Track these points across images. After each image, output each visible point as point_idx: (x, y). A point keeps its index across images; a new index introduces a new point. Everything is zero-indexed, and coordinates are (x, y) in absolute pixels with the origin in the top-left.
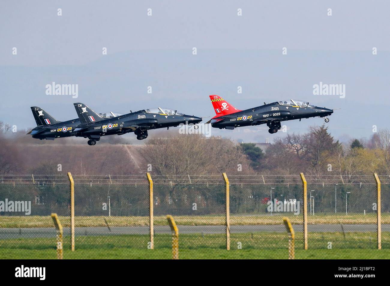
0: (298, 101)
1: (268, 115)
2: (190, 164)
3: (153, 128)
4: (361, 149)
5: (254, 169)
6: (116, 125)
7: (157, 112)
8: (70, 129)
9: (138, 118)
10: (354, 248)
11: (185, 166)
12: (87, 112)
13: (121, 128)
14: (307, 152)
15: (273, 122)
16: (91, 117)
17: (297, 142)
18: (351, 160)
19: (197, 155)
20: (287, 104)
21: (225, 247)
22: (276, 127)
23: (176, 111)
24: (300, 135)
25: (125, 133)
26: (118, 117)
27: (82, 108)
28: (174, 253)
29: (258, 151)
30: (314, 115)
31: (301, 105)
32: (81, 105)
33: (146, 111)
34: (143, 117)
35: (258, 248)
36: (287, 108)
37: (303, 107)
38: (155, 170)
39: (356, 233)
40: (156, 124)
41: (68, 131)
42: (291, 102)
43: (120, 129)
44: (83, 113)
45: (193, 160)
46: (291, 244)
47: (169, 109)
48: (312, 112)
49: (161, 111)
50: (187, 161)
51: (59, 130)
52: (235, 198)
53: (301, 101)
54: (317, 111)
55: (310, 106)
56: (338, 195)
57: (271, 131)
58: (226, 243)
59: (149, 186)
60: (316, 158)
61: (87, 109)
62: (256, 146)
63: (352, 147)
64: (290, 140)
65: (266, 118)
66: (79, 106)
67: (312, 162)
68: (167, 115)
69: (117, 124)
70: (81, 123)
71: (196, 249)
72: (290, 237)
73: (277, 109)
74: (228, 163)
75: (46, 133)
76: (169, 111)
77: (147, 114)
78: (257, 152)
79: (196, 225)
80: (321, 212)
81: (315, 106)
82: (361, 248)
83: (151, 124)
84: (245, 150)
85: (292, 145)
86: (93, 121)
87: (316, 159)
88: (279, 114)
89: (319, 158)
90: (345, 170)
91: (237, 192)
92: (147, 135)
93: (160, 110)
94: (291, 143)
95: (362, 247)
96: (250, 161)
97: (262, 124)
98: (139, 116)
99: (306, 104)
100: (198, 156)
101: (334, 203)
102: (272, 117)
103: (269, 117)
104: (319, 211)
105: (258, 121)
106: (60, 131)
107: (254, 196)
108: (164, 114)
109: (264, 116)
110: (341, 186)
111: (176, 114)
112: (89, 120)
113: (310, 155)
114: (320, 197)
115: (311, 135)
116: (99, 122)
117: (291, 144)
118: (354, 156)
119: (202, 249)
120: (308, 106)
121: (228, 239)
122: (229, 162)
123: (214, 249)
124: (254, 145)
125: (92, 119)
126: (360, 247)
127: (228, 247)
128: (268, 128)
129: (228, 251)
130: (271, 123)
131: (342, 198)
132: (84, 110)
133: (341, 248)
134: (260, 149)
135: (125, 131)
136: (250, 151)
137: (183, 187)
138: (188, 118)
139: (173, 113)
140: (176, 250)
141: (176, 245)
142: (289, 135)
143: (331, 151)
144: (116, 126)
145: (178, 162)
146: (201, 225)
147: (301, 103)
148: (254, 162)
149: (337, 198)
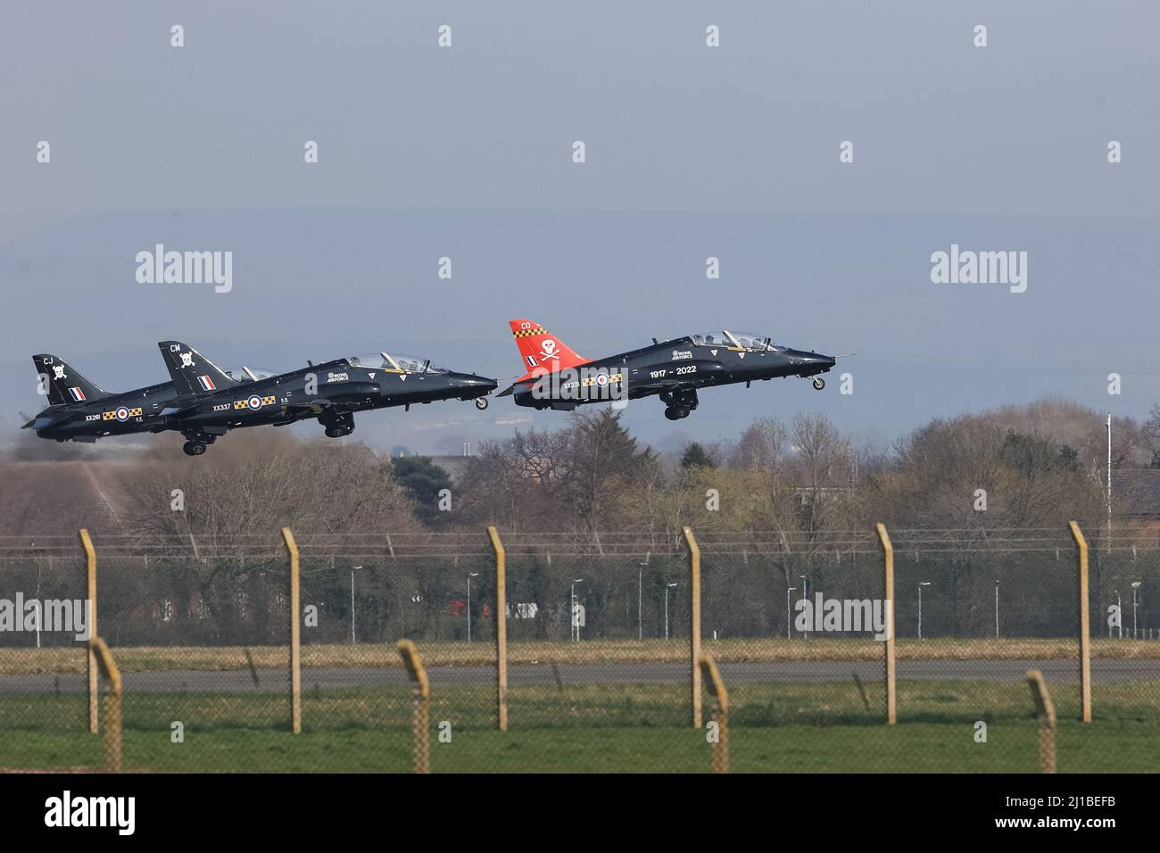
0: (744, 333)
1: (662, 373)
2: (255, 511)
3: (369, 407)
4: (707, 469)
5: (427, 524)
6: (271, 400)
7: (377, 364)
8: (137, 414)
9: (329, 381)
10: (630, 725)
11: (242, 518)
12: (194, 364)
13: (285, 408)
14: (566, 479)
15: (677, 391)
16: (203, 378)
17: (541, 452)
18: (681, 498)
19: (273, 486)
20: (715, 341)
21: (289, 726)
22: (686, 402)
23: (429, 362)
24: (549, 433)
25: (293, 420)
26: (276, 378)
27: (181, 355)
28: (111, 737)
29: (439, 478)
30: (784, 371)
31: (751, 345)
32: (178, 348)
33: (350, 362)
34: (342, 377)
35: (380, 728)
36: (714, 352)
37: (755, 351)
38: (161, 528)
39: (640, 686)
40: (374, 396)
41: (132, 419)
42: (725, 338)
43: (281, 410)
44: (183, 367)
45: (263, 501)
46: (420, 712)
47: (410, 357)
48: (778, 363)
49: (389, 362)
50: (247, 503)
51: (108, 416)
52: (373, 602)
53: (751, 335)
54: (792, 360)
55: (774, 347)
56: (647, 591)
57: (672, 414)
58: (292, 715)
59: (86, 566)
60: (589, 496)
61: (194, 357)
62: (434, 464)
63: (684, 464)
64: (524, 448)
65: (659, 379)
66: (174, 348)
67: (579, 504)
68: (405, 373)
69: (273, 398)
70: (176, 395)
71: (210, 730)
72: (416, 692)
73: (687, 355)
74: (356, 510)
75: (75, 424)
76: (409, 362)
77: (351, 371)
78: (434, 478)
79: (223, 670)
80: (602, 636)
81: (788, 346)
82: (650, 725)
83: (362, 397)
84: (403, 474)
85: (528, 459)
86: (209, 388)
87: (587, 498)
88: (693, 369)
89: (597, 495)
90: (665, 525)
91: (379, 584)
92: (352, 426)
93: (385, 359)
94: (525, 455)
95: (651, 722)
96: (414, 503)
97: (648, 395)
98: (331, 375)
99: (762, 344)
100: (277, 490)
101: (634, 612)
102: (675, 376)
103: (668, 376)
104: (595, 634)
105: (638, 388)
106: (111, 418)
107: (426, 595)
108: (398, 369)
109: (654, 374)
110: (654, 569)
111: (428, 369)
112: (199, 387)
113: (574, 485)
114: (598, 598)
115: (578, 434)
116: (226, 390)
117: (524, 459)
118: (689, 488)
119: (227, 731)
120: (769, 348)
121: (297, 706)
122: (359, 505)
123: (258, 732)
124: (426, 461)
125: (207, 384)
126: (645, 723)
127: (297, 725)
128: (664, 406)
129: (295, 736)
130: (671, 394)
131: (656, 598)
132: (187, 359)
133: (597, 726)
134: (444, 472)
135: (295, 413)
136: (417, 476)
137: (238, 574)
138: (459, 381)
139: (420, 367)
140: (114, 732)
141: (114, 717)
142: (518, 435)
143: (627, 477)
144: (270, 403)
145: (224, 506)
146: (237, 669)
147: (751, 340)
148: (425, 506)
149: (644, 599)
